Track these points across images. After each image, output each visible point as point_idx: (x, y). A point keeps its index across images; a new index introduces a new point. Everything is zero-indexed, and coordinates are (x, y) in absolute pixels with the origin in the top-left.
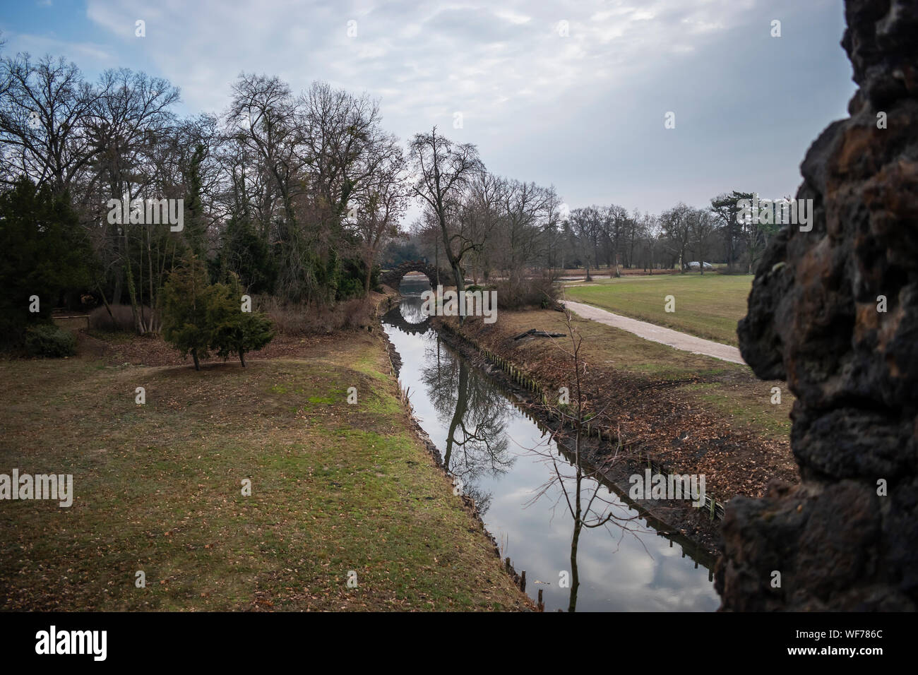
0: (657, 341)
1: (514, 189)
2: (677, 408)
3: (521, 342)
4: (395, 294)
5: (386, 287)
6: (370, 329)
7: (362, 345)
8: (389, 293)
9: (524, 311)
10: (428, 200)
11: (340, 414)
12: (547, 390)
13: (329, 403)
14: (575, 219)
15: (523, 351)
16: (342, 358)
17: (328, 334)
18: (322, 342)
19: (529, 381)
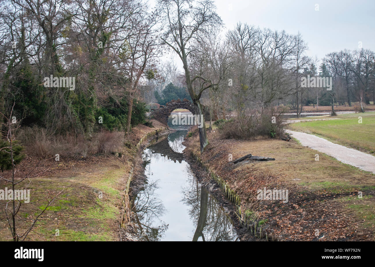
0: (351, 164)
1: (267, 37)
2: (326, 215)
3: (238, 165)
4: (164, 128)
5: (155, 122)
6: (120, 155)
7: (110, 168)
8: (157, 127)
9: (255, 140)
10: (173, 47)
11: (62, 219)
12: (245, 203)
13: (56, 210)
14: (330, 62)
15: (237, 172)
16: (89, 178)
17: (83, 159)
18: (76, 166)
19: (234, 196)
